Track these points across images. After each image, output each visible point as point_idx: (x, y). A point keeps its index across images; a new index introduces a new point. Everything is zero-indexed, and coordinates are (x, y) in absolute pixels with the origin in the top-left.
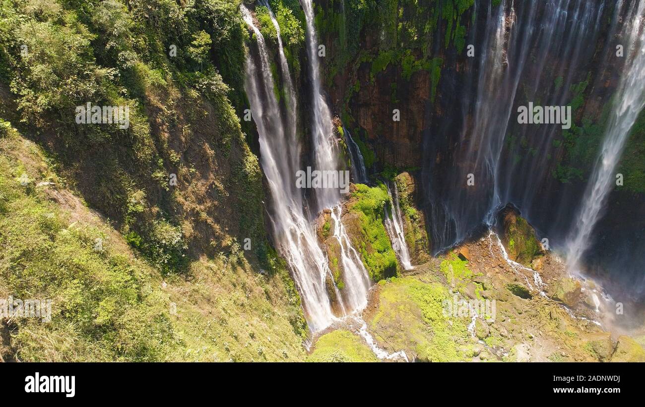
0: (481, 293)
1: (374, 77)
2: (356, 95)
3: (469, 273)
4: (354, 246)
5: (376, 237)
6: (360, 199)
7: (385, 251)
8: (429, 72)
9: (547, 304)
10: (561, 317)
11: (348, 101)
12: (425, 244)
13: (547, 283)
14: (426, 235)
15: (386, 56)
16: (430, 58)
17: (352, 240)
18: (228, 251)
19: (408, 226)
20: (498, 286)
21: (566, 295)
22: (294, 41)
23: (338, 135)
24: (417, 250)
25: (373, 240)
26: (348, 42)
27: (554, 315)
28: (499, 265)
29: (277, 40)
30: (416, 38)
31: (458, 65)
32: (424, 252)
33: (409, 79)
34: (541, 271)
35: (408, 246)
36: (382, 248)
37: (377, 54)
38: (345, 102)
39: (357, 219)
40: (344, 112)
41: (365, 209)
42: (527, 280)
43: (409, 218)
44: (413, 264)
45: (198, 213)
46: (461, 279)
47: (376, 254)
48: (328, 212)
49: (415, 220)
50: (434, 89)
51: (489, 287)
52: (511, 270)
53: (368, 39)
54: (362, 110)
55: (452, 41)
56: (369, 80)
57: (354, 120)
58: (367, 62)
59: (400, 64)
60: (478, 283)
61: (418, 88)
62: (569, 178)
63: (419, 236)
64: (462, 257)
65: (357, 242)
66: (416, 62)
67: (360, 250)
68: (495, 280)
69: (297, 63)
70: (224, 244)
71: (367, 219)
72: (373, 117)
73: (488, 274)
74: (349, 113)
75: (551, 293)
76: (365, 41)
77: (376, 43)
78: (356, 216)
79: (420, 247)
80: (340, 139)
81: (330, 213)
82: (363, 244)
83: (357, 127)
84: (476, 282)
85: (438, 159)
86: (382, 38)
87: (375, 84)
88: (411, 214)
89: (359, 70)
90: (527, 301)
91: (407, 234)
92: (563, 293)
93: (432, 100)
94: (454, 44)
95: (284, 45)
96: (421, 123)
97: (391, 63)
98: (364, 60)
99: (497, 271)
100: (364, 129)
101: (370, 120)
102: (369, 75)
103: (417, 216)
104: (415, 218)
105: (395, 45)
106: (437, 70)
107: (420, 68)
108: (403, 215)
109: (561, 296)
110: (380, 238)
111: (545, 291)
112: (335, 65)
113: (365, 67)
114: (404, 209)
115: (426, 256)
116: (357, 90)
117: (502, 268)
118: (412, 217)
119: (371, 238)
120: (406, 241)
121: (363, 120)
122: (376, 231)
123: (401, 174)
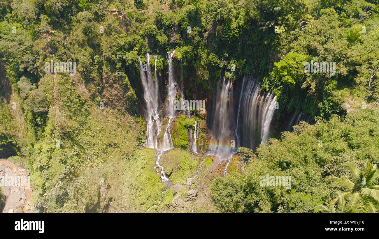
0: (204, 172)
1: (196, 85)
3: (209, 165)
4: (171, 132)
6: (181, 120)
7: (184, 140)
8: (211, 91)
11: (189, 89)
12: (204, 148)
14: (205, 145)
15: (199, 80)
16: (211, 87)
17: (171, 130)
18: (119, 110)
24: (200, 148)
36: (182, 138)
37: (196, 79)
41: (181, 124)
45: (110, 99)
47: (179, 139)
49: (202, 138)
57: (191, 95)
59: (203, 85)
63: (202, 144)
64: (213, 160)
65: (172, 131)
67: (173, 134)
70: (118, 108)
71: (180, 127)
77: (195, 75)
78: (177, 124)
79: (202, 148)
81: (169, 119)
82: (175, 133)
91: (198, 140)
97: (200, 83)
108: (199, 134)
114: (200, 132)
115: (203, 152)
118: (202, 136)
119: (180, 133)
120: (197, 142)
122: (183, 132)
123: (202, 120)
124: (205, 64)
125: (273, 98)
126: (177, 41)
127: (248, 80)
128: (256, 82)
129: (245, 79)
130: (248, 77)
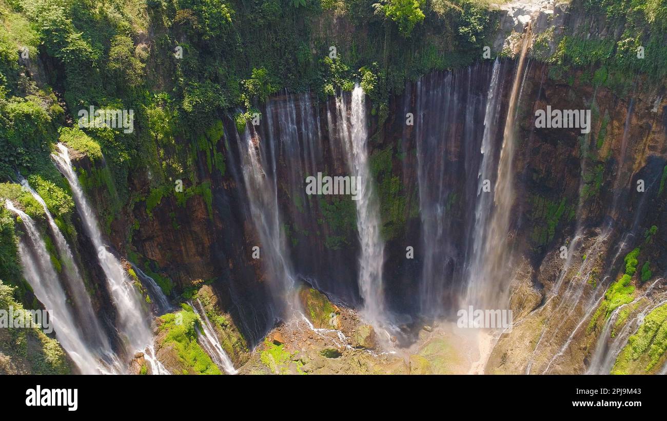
0: (302, 369)
1: (151, 212)
2: (137, 233)
3: (287, 355)
5: (195, 359)
6: (170, 330)
7: (207, 369)
8: (202, 195)
9: (354, 355)
10: (367, 361)
11: (131, 240)
12: (242, 344)
13: (349, 336)
14: (240, 336)
15: (158, 192)
16: (199, 184)
19: (222, 334)
20: (313, 356)
21: (365, 341)
22: (64, 210)
23: (131, 278)
24: (236, 353)
25: (193, 364)
26: (117, 190)
27: (362, 362)
28: (309, 337)
29: (45, 215)
30: (181, 171)
31: (225, 184)
32: (243, 351)
33: (185, 206)
34: (342, 328)
35: (227, 353)
36: (204, 368)
37: (149, 192)
38: (128, 242)
39: (172, 350)
40: (129, 251)
41: (177, 338)
42: (334, 341)
43: (220, 326)
44: (236, 368)
46: (282, 364)
48: (140, 356)
49: (226, 326)
50: (210, 208)
51: (307, 360)
52: (319, 338)
53: (136, 182)
54: (147, 244)
55: (213, 166)
56: (147, 216)
57: (142, 256)
58: (141, 201)
59: (173, 196)
60: (297, 361)
61: (195, 210)
62: (338, 245)
63: (234, 340)
64: (277, 343)
66: (187, 190)
68: (310, 352)
69: (72, 229)
71: (181, 346)
72: (160, 247)
73: (303, 349)
74: (135, 251)
75: (354, 344)
76: (133, 184)
77: (145, 183)
78: (170, 348)
79: (238, 349)
80: (134, 281)
81: (143, 356)
83: (147, 261)
84: (295, 360)
85: (231, 265)
86: (150, 178)
87: (154, 218)
88: (221, 322)
89: (133, 211)
90: (339, 359)
91: (223, 342)
92: (363, 340)
93: (211, 217)
94: (217, 168)
95: (54, 216)
96: (207, 239)
97: (164, 196)
98: (138, 200)
99: (309, 343)
100: (154, 260)
101: (157, 251)
102: (146, 212)
103: (227, 322)
104: (225, 324)
105: (164, 181)
106: (208, 192)
107: (192, 193)
108: (214, 325)
109: (362, 343)
110: (198, 358)
111: (350, 344)
112: (109, 213)
113: (139, 206)
114: (213, 321)
115: (246, 355)
116: (137, 227)
117: (312, 338)
118: (223, 325)
119: (191, 362)
120: (224, 349)
121: (150, 253)
122: (193, 353)
123: (201, 290)
124: (167, 134)
125: (348, 102)
126: (54, 111)
127: (276, 109)
128: (296, 100)
129: (272, 110)
130: (276, 102)
